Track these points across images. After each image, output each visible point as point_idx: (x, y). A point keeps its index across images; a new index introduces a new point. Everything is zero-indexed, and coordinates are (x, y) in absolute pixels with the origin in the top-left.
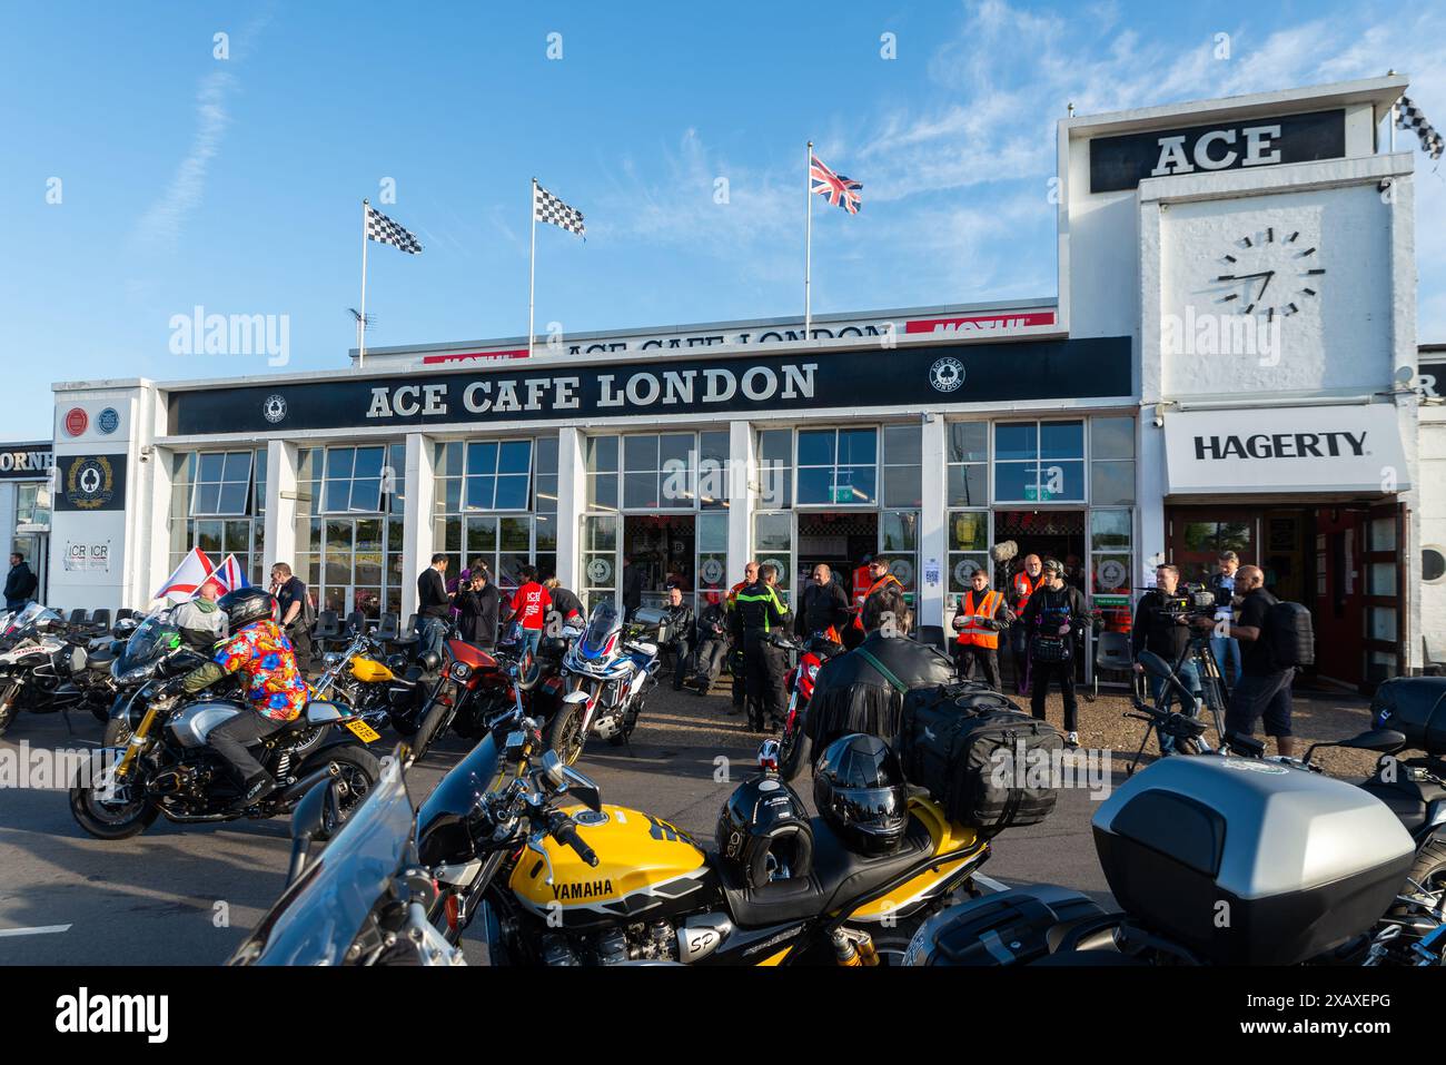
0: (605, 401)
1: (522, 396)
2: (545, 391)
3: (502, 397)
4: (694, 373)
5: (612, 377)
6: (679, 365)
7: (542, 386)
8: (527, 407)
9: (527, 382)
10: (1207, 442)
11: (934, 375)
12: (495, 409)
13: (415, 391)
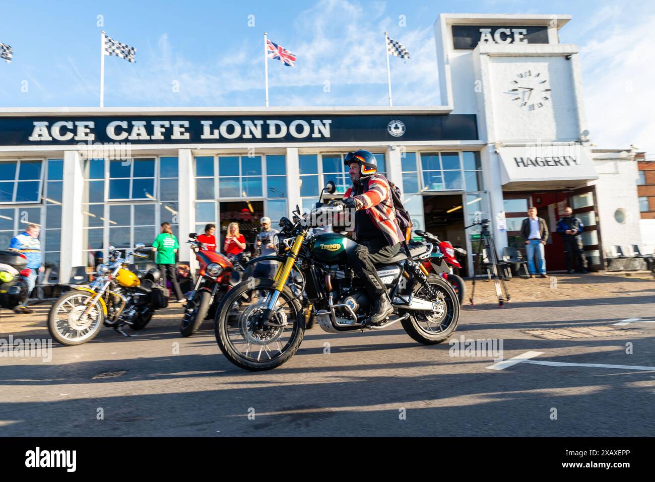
0: (206, 135)
1: (150, 130)
2: (166, 128)
3: (135, 131)
4: (262, 122)
5: (210, 122)
6: (253, 118)
7: (164, 125)
8: (153, 138)
9: (153, 123)
10: (519, 160)
11: (390, 128)
12: (130, 138)
13: (70, 125)
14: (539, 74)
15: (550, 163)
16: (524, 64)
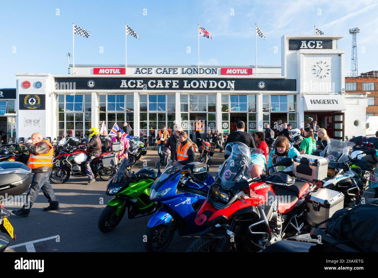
0: (185, 86)
1: (164, 84)
2: (170, 83)
3: (158, 84)
4: (207, 81)
5: (187, 81)
6: (204, 79)
8: (165, 87)
9: (165, 81)
10: (312, 101)
11: (259, 85)
12: (157, 87)
13: (134, 81)
14: (326, 63)
15: (326, 103)
16: (319, 58)
